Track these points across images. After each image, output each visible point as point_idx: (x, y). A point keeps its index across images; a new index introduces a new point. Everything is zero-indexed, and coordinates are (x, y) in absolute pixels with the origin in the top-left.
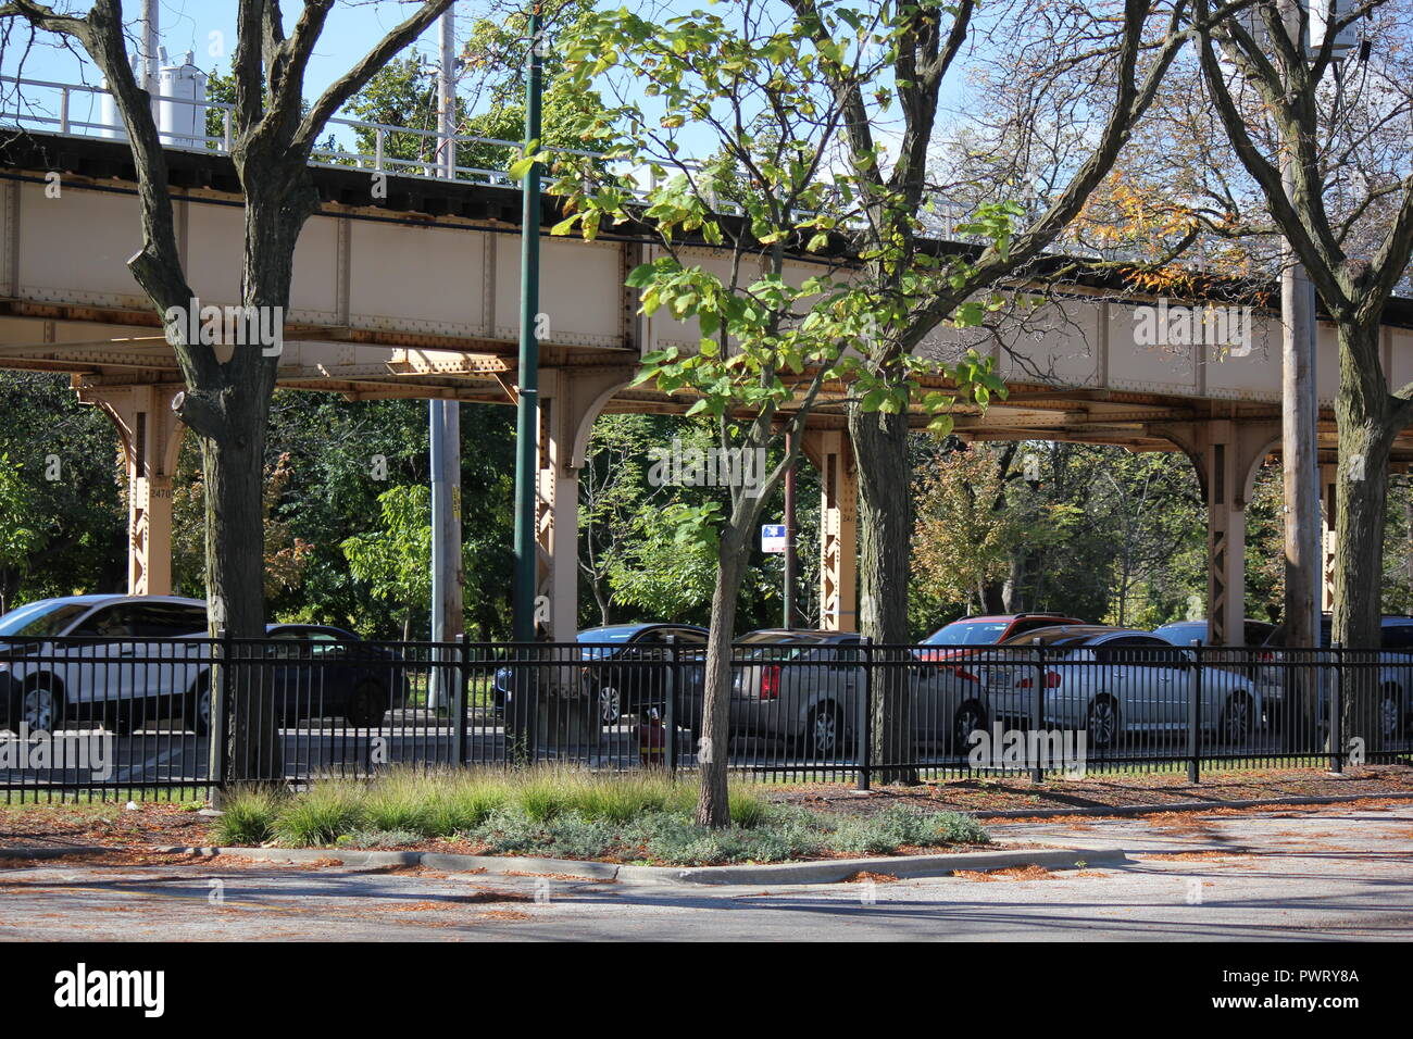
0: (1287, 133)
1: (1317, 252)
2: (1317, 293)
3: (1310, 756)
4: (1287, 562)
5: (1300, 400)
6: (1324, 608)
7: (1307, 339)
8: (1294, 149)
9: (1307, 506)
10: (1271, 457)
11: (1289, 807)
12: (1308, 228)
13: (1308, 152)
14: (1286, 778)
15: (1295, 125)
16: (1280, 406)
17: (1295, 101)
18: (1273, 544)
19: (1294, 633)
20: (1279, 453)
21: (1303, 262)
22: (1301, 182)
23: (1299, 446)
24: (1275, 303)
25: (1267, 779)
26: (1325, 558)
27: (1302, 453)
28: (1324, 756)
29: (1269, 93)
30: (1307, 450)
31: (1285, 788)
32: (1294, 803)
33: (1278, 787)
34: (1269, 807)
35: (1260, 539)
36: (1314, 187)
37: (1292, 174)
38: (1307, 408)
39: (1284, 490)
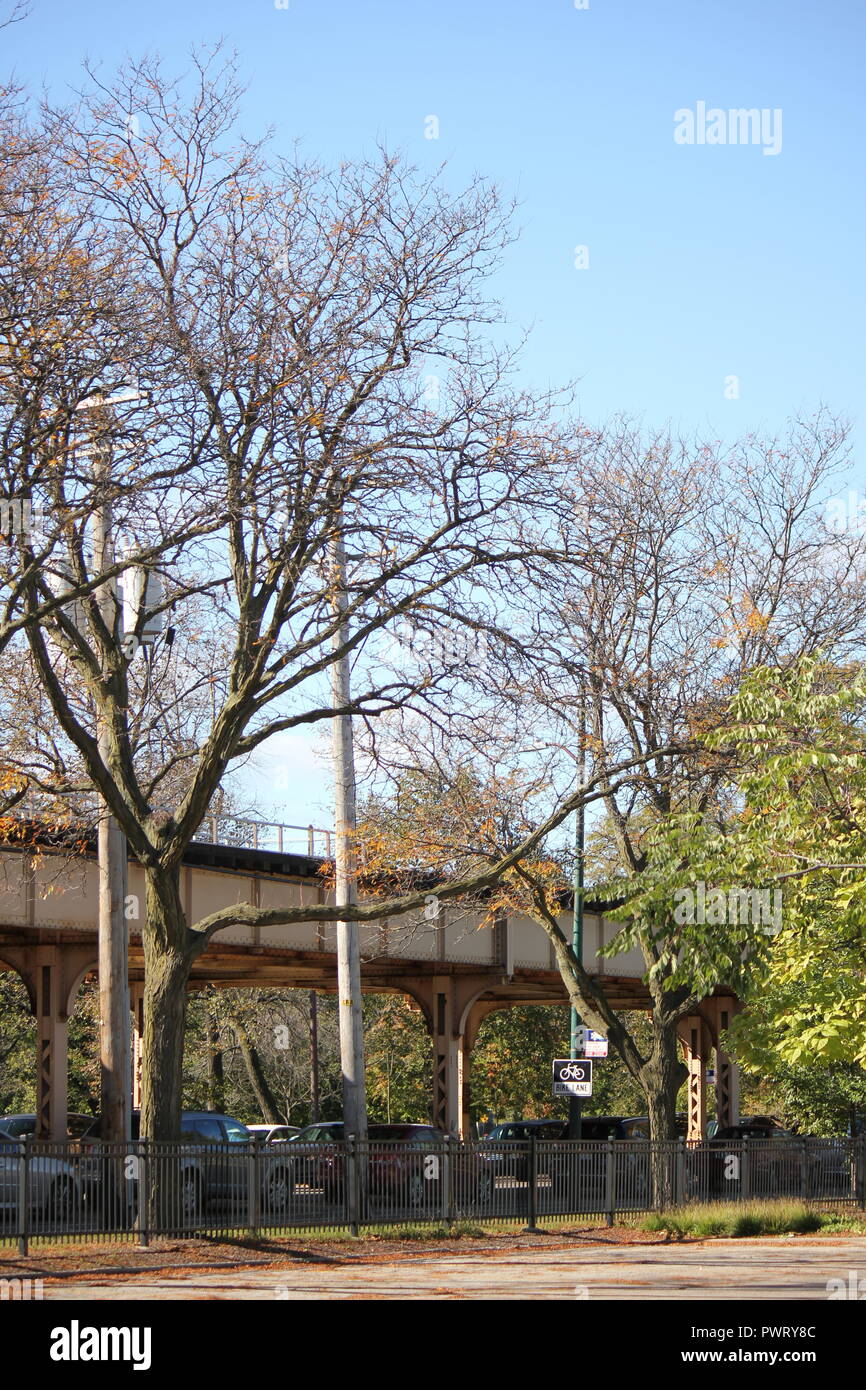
0: (104, 705)
1: (127, 807)
2: (128, 843)
3: (122, 1233)
4: (103, 1067)
5: (113, 930)
6: (136, 1104)
7: (119, 879)
8: (110, 720)
9: (120, 1020)
10: (91, 975)
11: (104, 1276)
12: (120, 787)
13: (120, 723)
14: (102, 1252)
15: (110, 699)
16: (96, 934)
17: (110, 679)
18: (92, 1048)
19: (109, 1127)
20: (96, 972)
21: (116, 815)
22: (115, 748)
23: (113, 969)
24: (93, 848)
25: (85, 1252)
26: (136, 1061)
27: (115, 975)
28: (133, 1232)
29: (88, 672)
30: (119, 972)
31: (101, 1260)
32: (108, 1273)
33: (95, 1259)
34: (87, 1276)
35: (83, 1042)
36: (126, 751)
37: (107, 741)
38: (119, 938)
39: (101, 1005)
